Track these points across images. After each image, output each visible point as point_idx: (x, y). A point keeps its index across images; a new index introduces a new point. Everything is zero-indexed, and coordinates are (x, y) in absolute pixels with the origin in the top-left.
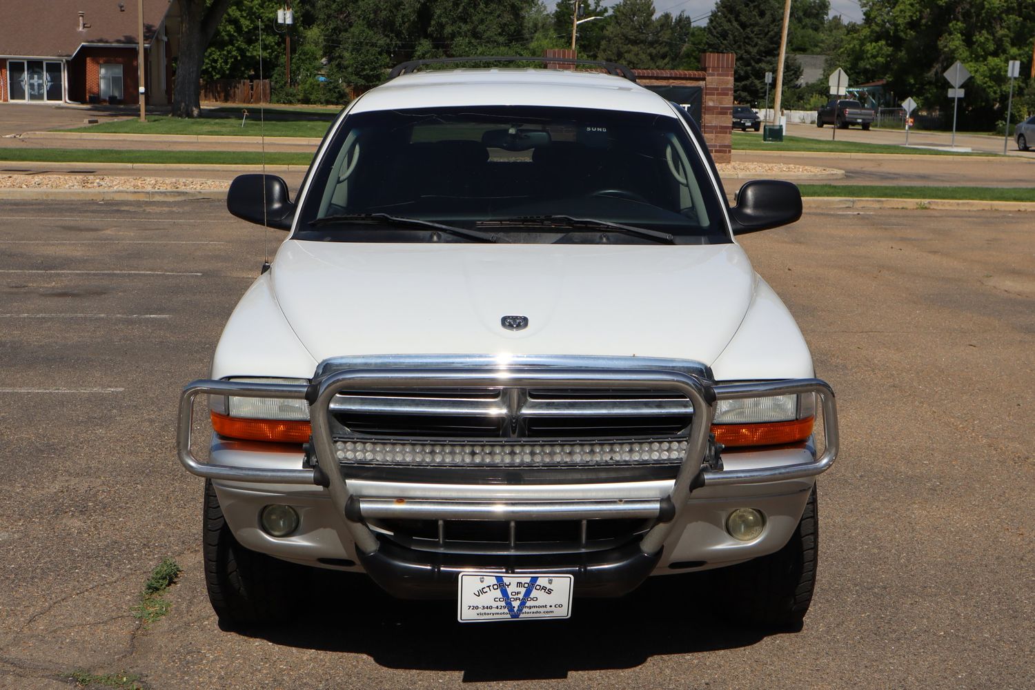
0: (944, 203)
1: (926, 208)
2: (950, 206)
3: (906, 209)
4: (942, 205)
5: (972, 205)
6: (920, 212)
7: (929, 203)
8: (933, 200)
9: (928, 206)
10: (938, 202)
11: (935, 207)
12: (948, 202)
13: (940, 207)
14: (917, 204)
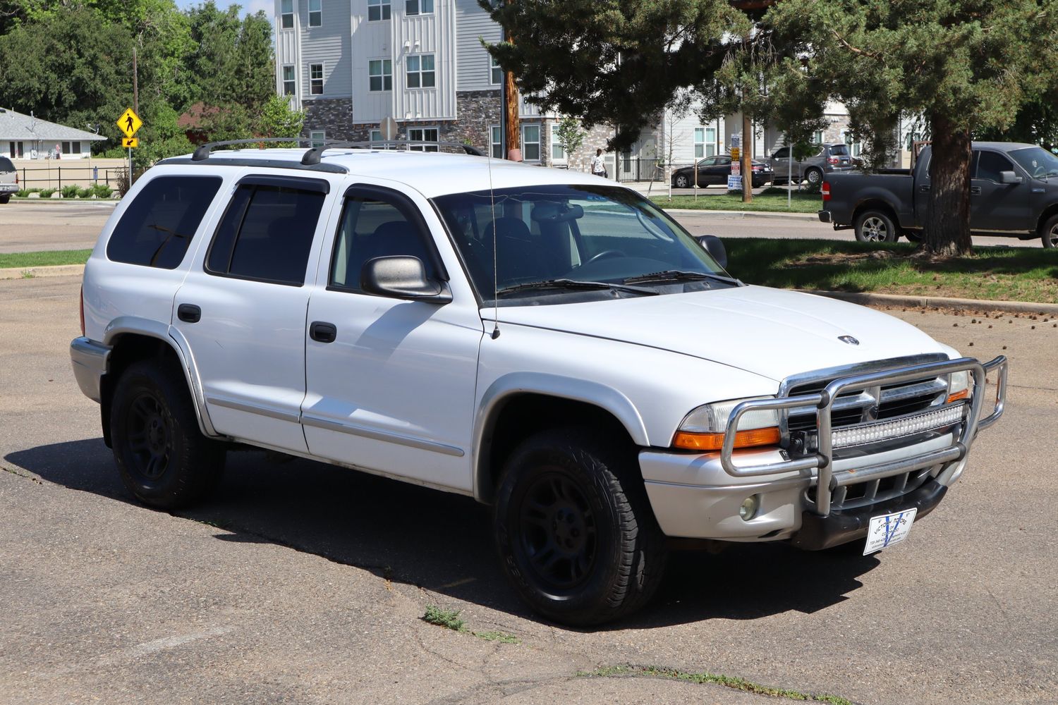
0: (48, 269)
1: (31, 277)
2: (54, 272)
3: (12, 279)
4: (46, 272)
5: (74, 270)
6: (27, 281)
7: (33, 270)
8: (36, 267)
9: (32, 274)
10: (41, 270)
11: (40, 275)
12: (51, 269)
13: (44, 275)
14: (22, 272)
